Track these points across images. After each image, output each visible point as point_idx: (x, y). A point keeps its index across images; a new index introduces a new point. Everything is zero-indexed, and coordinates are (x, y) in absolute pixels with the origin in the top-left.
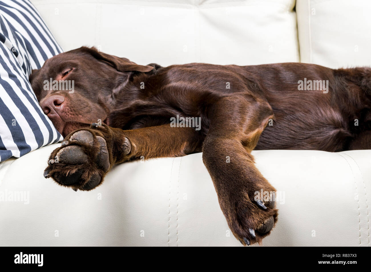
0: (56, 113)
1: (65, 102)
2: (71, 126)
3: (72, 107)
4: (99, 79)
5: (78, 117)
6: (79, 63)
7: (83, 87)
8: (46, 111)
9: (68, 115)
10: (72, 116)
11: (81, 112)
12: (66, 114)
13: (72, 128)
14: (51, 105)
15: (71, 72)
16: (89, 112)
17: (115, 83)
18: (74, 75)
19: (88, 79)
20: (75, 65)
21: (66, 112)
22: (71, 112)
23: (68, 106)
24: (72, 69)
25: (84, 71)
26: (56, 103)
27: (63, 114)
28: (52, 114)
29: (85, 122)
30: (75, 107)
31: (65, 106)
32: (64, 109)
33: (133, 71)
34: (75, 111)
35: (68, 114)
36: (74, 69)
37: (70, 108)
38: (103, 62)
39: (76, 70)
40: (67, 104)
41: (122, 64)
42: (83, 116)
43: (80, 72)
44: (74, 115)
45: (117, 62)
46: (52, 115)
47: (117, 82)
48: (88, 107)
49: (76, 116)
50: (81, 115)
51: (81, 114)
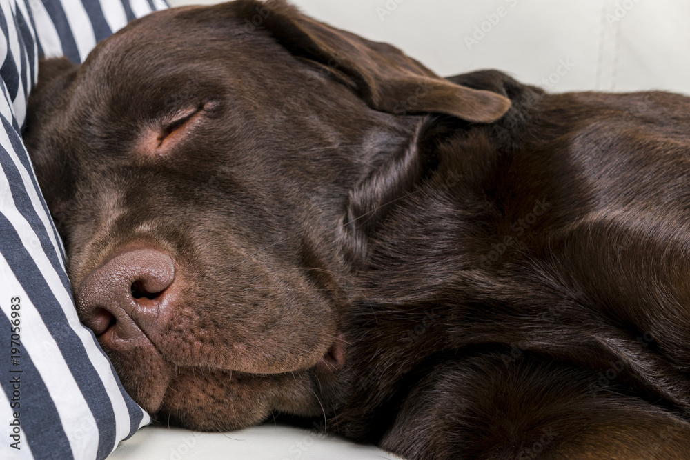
0: (136, 335)
1: (179, 284)
2: (199, 382)
3: (208, 308)
4: (304, 150)
5: (230, 354)
6: (230, 81)
7: (244, 194)
8: (100, 322)
9: (191, 343)
10: (208, 348)
11: (240, 325)
12: (180, 339)
13: (204, 391)
14: (119, 302)
15: (197, 121)
16: (271, 324)
17: (362, 166)
18: (209, 133)
19: (261, 152)
20: (214, 90)
21: (180, 331)
22: (203, 332)
23: (189, 304)
24: (200, 108)
25: (247, 115)
26: (141, 290)
27: (170, 339)
28: (123, 335)
29: (255, 371)
30: (219, 310)
31: (177, 306)
32: (176, 319)
33: (434, 114)
34: (221, 328)
35: (190, 337)
36: (210, 105)
37: (199, 313)
38: (317, 69)
39: (218, 113)
40: (185, 293)
41: (386, 76)
42: (249, 347)
43: (235, 120)
44: (212, 342)
45: (368, 66)
46: (122, 340)
47: (367, 161)
48: (267, 301)
49: (223, 347)
50: (241, 341)
51: (241, 339)
